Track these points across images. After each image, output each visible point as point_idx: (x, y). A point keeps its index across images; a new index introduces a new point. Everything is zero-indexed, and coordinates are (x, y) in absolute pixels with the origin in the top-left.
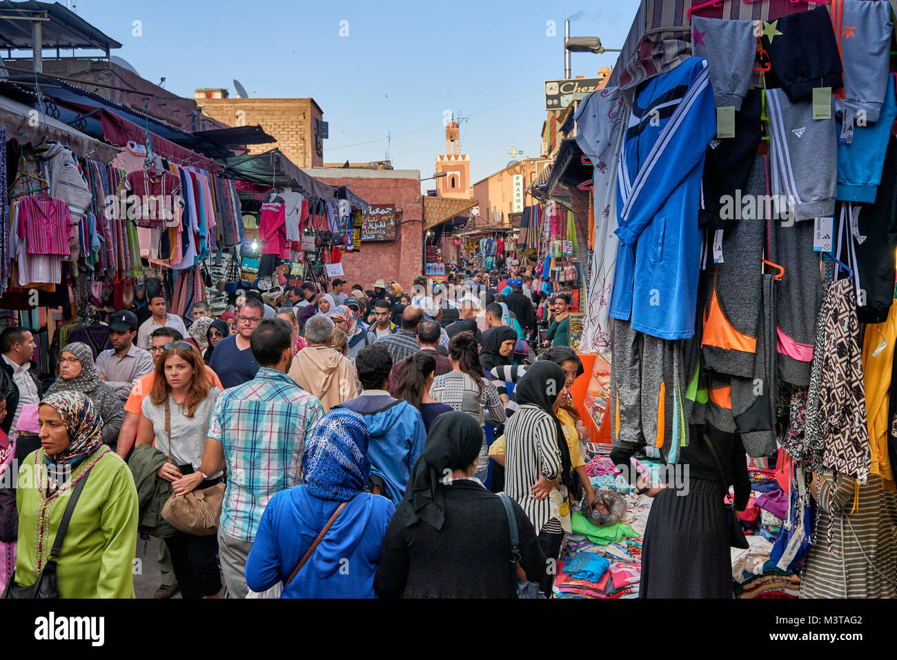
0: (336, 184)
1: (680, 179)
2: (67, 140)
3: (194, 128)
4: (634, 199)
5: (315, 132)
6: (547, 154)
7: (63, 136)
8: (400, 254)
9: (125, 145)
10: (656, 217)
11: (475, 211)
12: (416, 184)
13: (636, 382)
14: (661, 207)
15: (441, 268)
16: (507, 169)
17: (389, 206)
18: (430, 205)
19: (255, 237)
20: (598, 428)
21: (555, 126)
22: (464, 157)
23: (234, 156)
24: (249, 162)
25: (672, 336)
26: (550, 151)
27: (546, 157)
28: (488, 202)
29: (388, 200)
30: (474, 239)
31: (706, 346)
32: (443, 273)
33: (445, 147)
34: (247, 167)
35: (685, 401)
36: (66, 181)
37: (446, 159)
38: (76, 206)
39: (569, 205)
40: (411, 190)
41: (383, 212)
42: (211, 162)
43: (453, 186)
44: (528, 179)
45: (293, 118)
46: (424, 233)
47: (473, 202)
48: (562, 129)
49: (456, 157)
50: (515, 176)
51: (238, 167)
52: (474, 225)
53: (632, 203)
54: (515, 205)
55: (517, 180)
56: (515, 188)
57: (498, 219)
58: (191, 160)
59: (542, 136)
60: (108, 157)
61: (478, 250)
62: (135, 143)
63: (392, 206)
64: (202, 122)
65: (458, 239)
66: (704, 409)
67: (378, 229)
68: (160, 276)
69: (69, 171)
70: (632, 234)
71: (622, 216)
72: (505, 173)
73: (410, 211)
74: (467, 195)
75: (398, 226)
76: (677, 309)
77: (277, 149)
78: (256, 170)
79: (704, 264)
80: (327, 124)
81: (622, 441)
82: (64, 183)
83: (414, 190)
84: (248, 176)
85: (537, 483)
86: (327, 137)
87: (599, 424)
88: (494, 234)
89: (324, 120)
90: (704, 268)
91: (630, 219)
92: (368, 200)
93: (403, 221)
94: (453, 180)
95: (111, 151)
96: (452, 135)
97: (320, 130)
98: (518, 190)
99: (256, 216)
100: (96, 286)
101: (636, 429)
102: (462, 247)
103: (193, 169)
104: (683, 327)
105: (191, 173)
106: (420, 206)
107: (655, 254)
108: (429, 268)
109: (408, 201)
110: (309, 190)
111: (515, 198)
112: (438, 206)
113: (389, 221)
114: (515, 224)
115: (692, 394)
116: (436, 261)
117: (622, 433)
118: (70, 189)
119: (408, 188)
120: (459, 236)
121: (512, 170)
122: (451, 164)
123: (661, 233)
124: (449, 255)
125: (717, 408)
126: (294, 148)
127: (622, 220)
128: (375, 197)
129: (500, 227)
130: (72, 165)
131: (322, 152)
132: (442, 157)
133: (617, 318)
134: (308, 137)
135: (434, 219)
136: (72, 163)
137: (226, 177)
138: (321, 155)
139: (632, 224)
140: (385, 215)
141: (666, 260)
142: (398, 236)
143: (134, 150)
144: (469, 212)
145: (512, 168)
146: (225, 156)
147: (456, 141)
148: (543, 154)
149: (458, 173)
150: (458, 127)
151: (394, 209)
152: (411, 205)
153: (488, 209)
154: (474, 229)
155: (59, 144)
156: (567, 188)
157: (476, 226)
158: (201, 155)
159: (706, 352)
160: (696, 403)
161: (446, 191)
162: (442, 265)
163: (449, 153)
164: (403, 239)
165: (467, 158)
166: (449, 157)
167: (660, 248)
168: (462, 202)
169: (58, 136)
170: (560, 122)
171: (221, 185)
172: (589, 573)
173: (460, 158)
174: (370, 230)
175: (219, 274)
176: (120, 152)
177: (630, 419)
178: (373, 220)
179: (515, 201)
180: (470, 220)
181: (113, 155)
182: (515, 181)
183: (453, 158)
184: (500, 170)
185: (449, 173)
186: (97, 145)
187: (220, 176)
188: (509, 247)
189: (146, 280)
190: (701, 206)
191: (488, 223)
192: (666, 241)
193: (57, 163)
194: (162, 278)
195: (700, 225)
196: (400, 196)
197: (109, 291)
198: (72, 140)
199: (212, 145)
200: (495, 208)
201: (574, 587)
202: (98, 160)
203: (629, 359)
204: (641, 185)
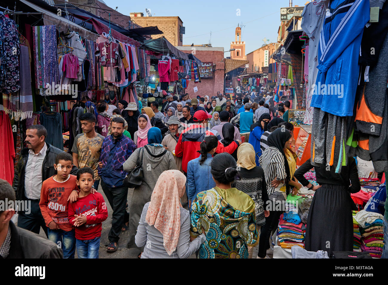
0: (188, 53)
1: (351, 41)
2: (77, 30)
3: (129, 28)
4: (327, 51)
5: (180, 31)
6: (280, 41)
7: (76, 29)
8: (214, 84)
9: (101, 34)
10: (337, 59)
11: (247, 66)
12: (222, 53)
13: (323, 136)
14: (340, 55)
15: (232, 90)
16: (262, 48)
17: (210, 63)
18: (228, 62)
19: (154, 75)
20: (300, 159)
21: (284, 28)
22: (243, 42)
23: (146, 40)
24: (152, 42)
25: (343, 115)
26: (281, 39)
27: (279, 42)
28: (253, 62)
29: (209, 60)
30: (246, 78)
31: (357, 121)
32: (233, 92)
33: (235, 38)
34: (151, 44)
35: (346, 146)
36: (77, 47)
37: (235, 43)
38: (80, 58)
39: (290, 63)
40: (220, 56)
41: (207, 65)
42: (136, 42)
43: (238, 55)
44: (271, 52)
45: (171, 25)
46: (225, 75)
47: (247, 61)
48: (287, 30)
49: (240, 43)
50: (265, 51)
51: (147, 44)
52: (246, 72)
53: (326, 53)
54: (265, 63)
55: (266, 52)
56: (265, 56)
57: (257, 70)
58: (128, 41)
59: (278, 33)
60: (94, 38)
61: (248, 83)
62: (105, 33)
63: (212, 63)
64: (132, 26)
65: (239, 78)
66: (355, 150)
67: (205, 73)
68: (115, 90)
69: (78, 43)
70: (326, 67)
71: (321, 59)
72: (261, 50)
73: (219, 65)
74: (244, 58)
75: (214, 72)
76: (346, 103)
77: (164, 37)
78: (155, 46)
79: (359, 82)
80: (184, 28)
81: (316, 163)
82: (76, 48)
83: (221, 56)
84: (151, 49)
85: (274, 180)
86: (184, 33)
87: (300, 158)
88: (255, 76)
89: (183, 26)
90: (359, 84)
91: (325, 61)
92: (201, 60)
93: (216, 69)
94: (238, 52)
95: (95, 36)
96: (238, 33)
97: (182, 30)
98: (266, 57)
99: (154, 66)
100: (90, 93)
101: (322, 157)
102: (241, 82)
103: (129, 45)
104: (348, 110)
105: (128, 46)
106: (223, 63)
107: (337, 77)
108: (227, 90)
109: (218, 61)
110: (176, 55)
111: (265, 60)
112: (231, 63)
113: (210, 69)
114: (265, 72)
115: (350, 143)
116: (229, 87)
117: (315, 159)
118: (78, 51)
119: (219, 55)
120: (240, 77)
121: (264, 48)
122: (237, 46)
123: (340, 67)
124: (235, 85)
125: (362, 149)
126: (170, 38)
127: (321, 61)
128: (204, 59)
129: (258, 73)
130: (78, 41)
131: (182, 40)
132: (233, 43)
133: (316, 107)
134: (176, 33)
135: (229, 69)
136: (79, 40)
137: (143, 49)
138: (182, 41)
139: (325, 63)
140: (208, 67)
141: (342, 79)
142: (214, 76)
143: (105, 36)
144: (244, 67)
145: (264, 47)
146: (142, 40)
147: (240, 36)
148: (278, 41)
149: (240, 50)
150: (241, 29)
151: (212, 64)
152: (220, 62)
153: (253, 65)
154: (246, 74)
155: (74, 32)
156: (289, 55)
157: (247, 73)
158: (132, 39)
159: (357, 123)
160: (351, 148)
161: (234, 57)
162: (232, 89)
163: (236, 41)
164: (216, 77)
165: (244, 43)
166: (236, 42)
167: (339, 74)
168: (242, 61)
169: (74, 29)
170: (287, 26)
171: (140, 52)
172: (295, 220)
173: (241, 43)
174: (202, 73)
175: (139, 90)
176: (99, 36)
177: (319, 153)
178: (203, 69)
179: (265, 62)
180: (245, 70)
181: (96, 38)
182: (265, 53)
183: (238, 43)
184: (259, 48)
185: (236, 50)
186: (90, 33)
187: (140, 48)
188: (262, 82)
189: (110, 92)
190: (360, 55)
191: (252, 71)
192: (342, 70)
193: (73, 39)
194: (116, 91)
195: (359, 64)
196: (215, 58)
197: (95, 96)
198: (80, 31)
199: (136, 35)
200: (256, 65)
201: (288, 226)
202: (90, 40)
203: (320, 126)
204: (331, 45)
